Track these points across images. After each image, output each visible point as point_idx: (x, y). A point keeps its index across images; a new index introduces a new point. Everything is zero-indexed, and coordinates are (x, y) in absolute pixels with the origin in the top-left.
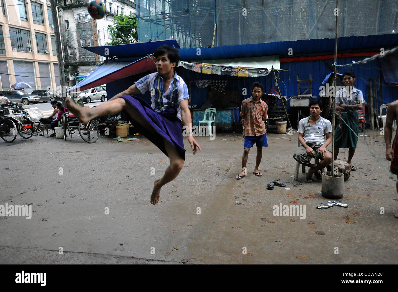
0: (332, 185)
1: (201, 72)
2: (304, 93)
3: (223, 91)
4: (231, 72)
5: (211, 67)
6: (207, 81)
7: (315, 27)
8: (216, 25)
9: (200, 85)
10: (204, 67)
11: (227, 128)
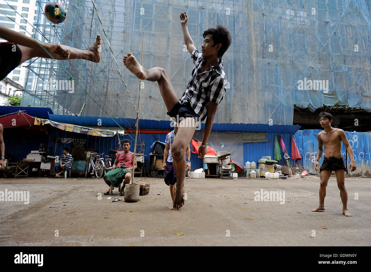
0: (131, 192)
1: (65, 130)
2: (139, 153)
3: (82, 147)
4: (88, 132)
5: (73, 127)
6: (71, 139)
7: (149, 115)
8: (85, 104)
9: (65, 141)
10: (68, 127)
11: (82, 173)
